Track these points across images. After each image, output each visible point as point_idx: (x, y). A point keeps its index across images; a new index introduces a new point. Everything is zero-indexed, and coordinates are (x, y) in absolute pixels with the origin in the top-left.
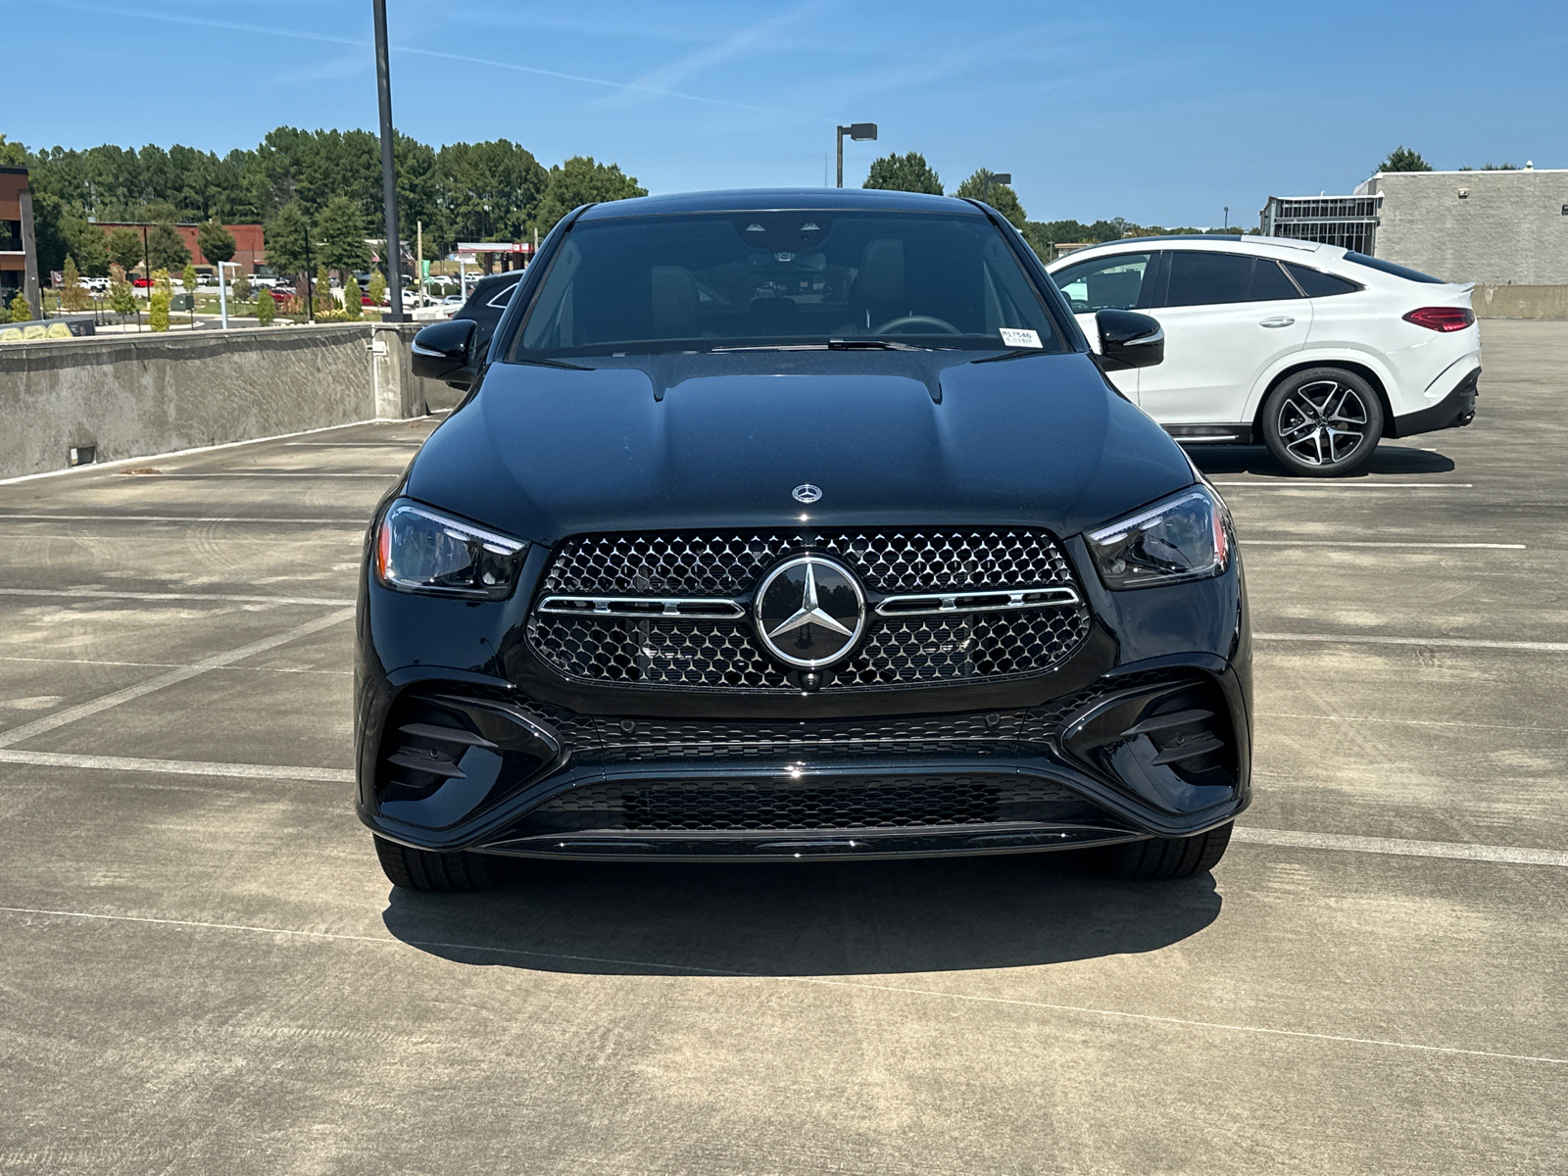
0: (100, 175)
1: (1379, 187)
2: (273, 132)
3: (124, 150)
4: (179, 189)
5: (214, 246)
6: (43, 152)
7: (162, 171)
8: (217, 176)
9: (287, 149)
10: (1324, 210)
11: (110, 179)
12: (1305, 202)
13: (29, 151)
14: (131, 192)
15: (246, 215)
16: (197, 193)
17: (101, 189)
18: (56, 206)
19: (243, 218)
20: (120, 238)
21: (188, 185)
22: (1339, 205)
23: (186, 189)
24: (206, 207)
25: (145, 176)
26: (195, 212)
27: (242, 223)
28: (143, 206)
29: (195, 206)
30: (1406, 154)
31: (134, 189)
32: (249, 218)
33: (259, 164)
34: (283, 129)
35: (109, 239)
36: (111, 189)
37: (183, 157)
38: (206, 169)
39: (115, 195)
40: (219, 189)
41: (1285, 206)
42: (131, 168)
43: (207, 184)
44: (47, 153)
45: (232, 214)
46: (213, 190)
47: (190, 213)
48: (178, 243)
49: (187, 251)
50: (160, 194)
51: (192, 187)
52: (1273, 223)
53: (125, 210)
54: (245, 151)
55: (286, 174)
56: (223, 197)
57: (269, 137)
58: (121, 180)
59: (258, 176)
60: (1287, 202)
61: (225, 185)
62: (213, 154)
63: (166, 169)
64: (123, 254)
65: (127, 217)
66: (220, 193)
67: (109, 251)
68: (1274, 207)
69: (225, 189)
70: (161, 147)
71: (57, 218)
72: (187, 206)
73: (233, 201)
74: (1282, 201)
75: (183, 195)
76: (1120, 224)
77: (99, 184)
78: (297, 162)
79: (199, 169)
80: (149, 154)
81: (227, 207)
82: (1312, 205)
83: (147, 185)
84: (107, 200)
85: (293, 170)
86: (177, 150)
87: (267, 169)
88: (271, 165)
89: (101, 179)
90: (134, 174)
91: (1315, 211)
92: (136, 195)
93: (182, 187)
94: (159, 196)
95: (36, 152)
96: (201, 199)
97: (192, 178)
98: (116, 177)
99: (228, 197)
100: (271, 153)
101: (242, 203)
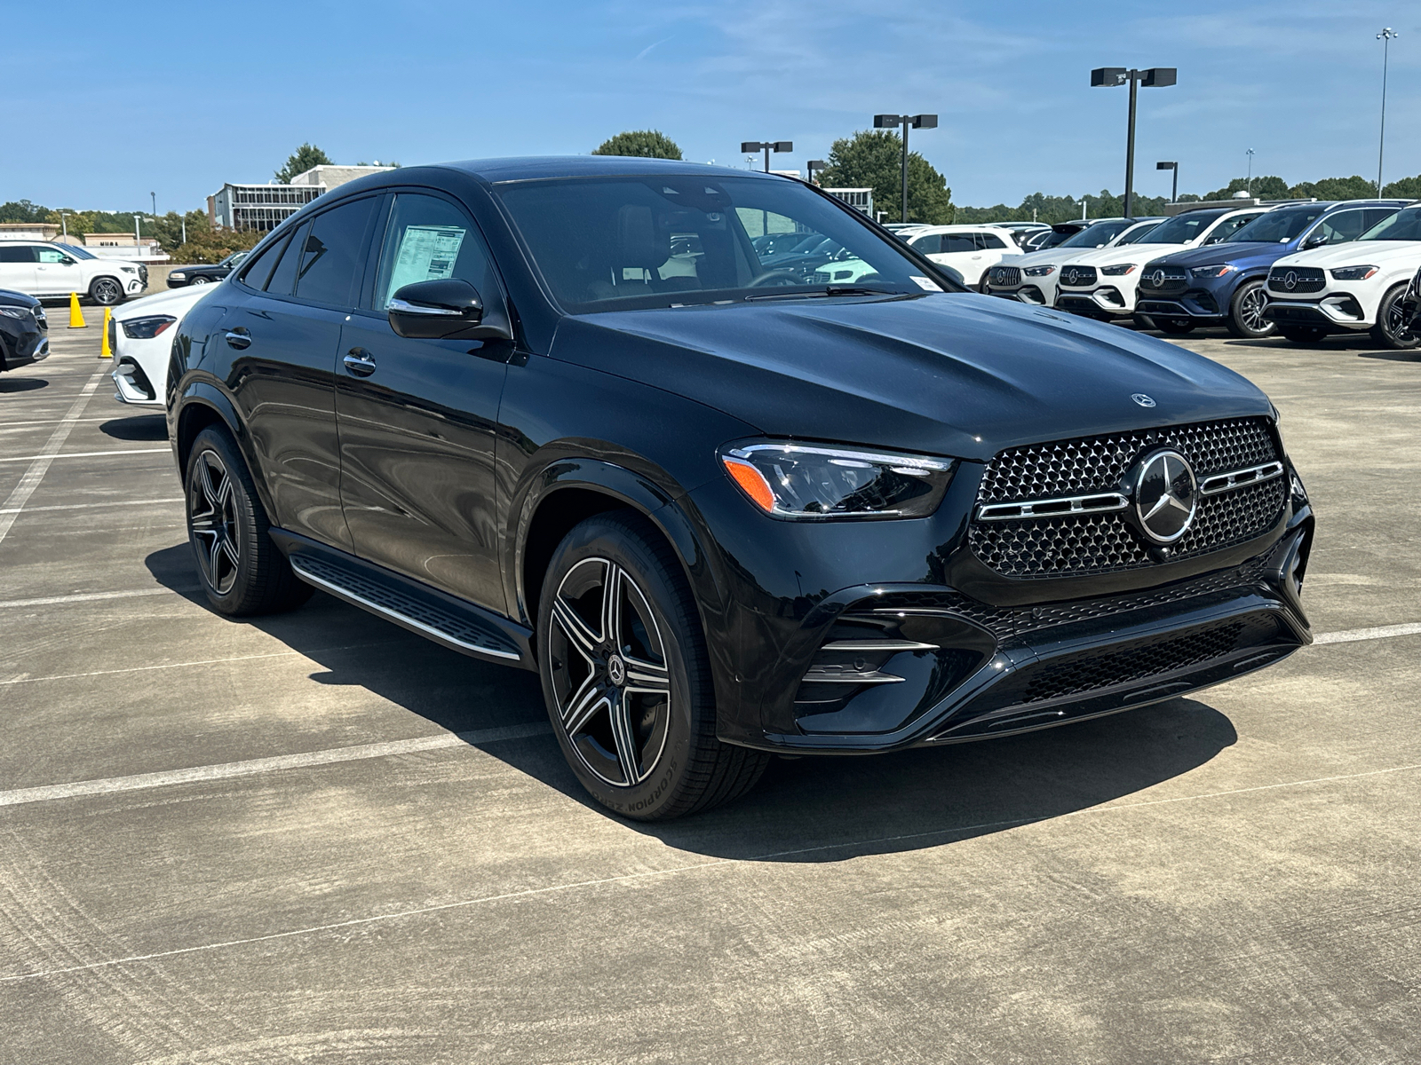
1: (320, 178)
10: (276, 197)
12: (258, 189)
22: (288, 193)
30: (312, 149)
41: (240, 192)
52: (231, 208)
60: (242, 189)
68: (230, 193)
74: (237, 188)
76: (27, 206)
82: (264, 193)
91: (268, 198)
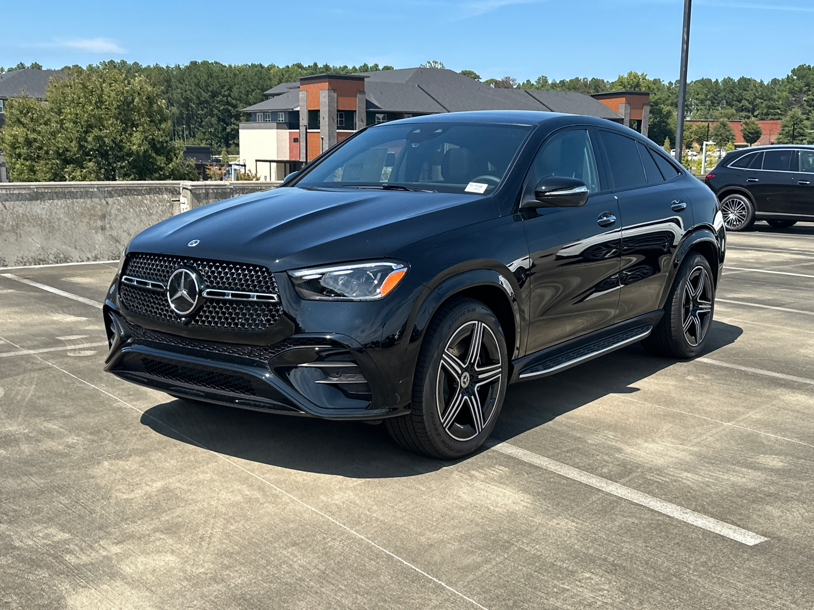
0: (698, 94)
2: (796, 67)
3: (713, 81)
4: (740, 101)
5: (750, 133)
6: (670, 83)
7: (732, 92)
8: (762, 94)
9: (803, 77)
11: (703, 97)
13: (663, 83)
14: (713, 103)
15: (775, 115)
16: (749, 103)
17: (697, 102)
18: (669, 112)
19: (773, 117)
20: (700, 128)
21: (745, 99)
23: (743, 101)
24: (754, 110)
25: (723, 94)
26: (747, 114)
27: (772, 119)
28: (719, 111)
29: (747, 110)
31: (715, 102)
32: (777, 117)
33: (785, 86)
34: (803, 66)
35: (694, 129)
36: (702, 102)
37: (745, 83)
38: (756, 90)
39: (705, 105)
40: (762, 101)
42: (714, 90)
43: (756, 97)
44: (672, 84)
45: (767, 114)
46: (758, 101)
47: (744, 114)
48: (729, 131)
49: (734, 135)
50: (729, 104)
51: (748, 100)
53: (708, 113)
54: (780, 79)
55: (801, 91)
56: (764, 105)
57: (793, 71)
58: (708, 97)
59: (784, 93)
61: (765, 98)
62: (762, 81)
63: (734, 90)
64: (700, 137)
65: (708, 117)
66: (762, 103)
67: (692, 135)
69: (765, 100)
70: (734, 79)
71: (668, 119)
72: (742, 110)
73: (769, 107)
75: (741, 104)
77: (697, 99)
78: (808, 85)
79: (752, 90)
80: (726, 82)
81: (765, 111)
83: (722, 100)
84: (699, 108)
85: (805, 89)
86: (743, 79)
87: (789, 88)
88: (792, 86)
89: (697, 97)
90: (716, 94)
92: (716, 105)
93: (742, 100)
94: (728, 105)
95: (666, 83)
96: (751, 107)
97: (748, 95)
98: (706, 96)
99: (766, 105)
100: (793, 80)
101: (774, 108)
